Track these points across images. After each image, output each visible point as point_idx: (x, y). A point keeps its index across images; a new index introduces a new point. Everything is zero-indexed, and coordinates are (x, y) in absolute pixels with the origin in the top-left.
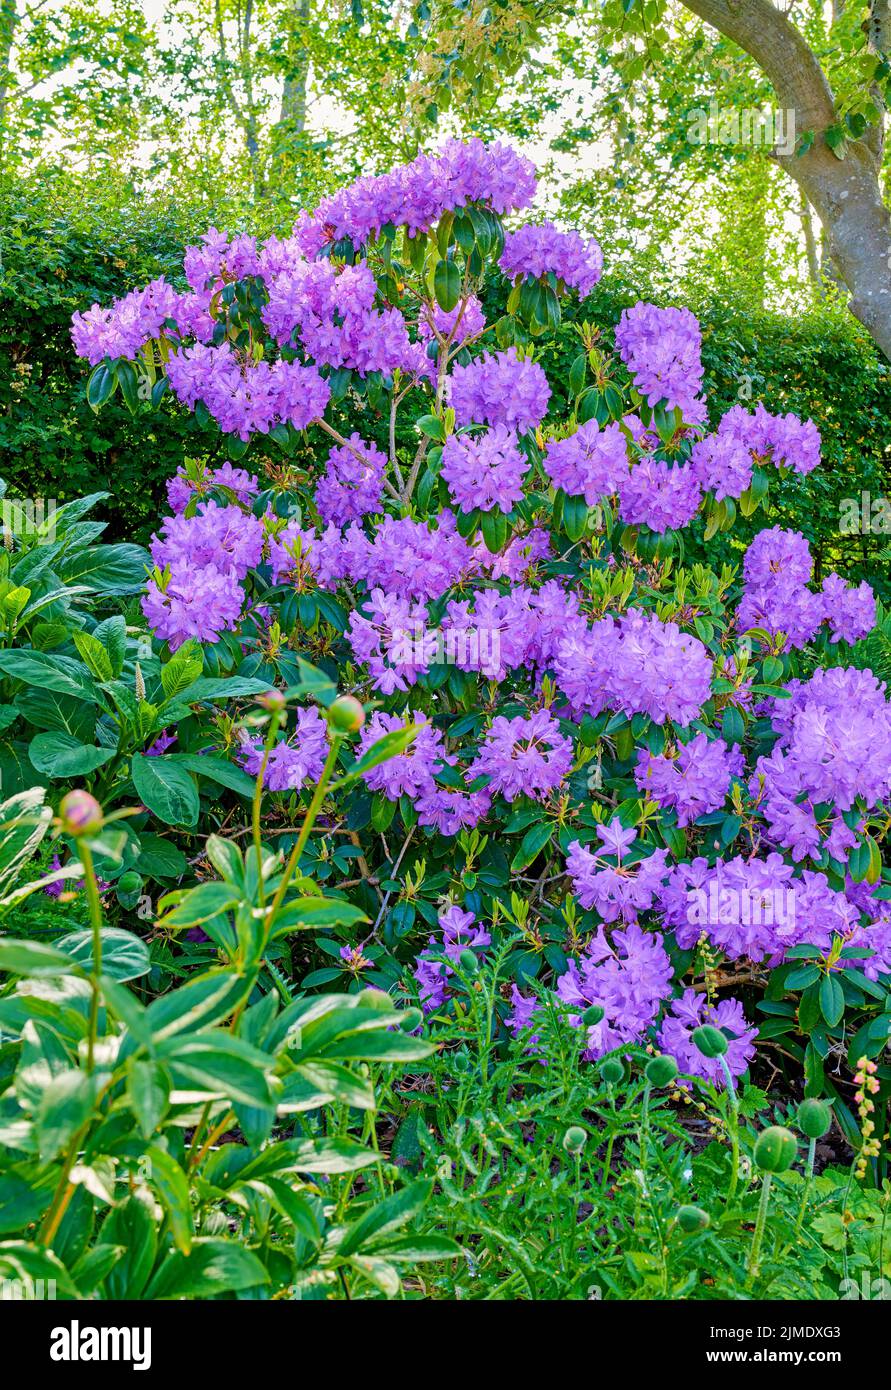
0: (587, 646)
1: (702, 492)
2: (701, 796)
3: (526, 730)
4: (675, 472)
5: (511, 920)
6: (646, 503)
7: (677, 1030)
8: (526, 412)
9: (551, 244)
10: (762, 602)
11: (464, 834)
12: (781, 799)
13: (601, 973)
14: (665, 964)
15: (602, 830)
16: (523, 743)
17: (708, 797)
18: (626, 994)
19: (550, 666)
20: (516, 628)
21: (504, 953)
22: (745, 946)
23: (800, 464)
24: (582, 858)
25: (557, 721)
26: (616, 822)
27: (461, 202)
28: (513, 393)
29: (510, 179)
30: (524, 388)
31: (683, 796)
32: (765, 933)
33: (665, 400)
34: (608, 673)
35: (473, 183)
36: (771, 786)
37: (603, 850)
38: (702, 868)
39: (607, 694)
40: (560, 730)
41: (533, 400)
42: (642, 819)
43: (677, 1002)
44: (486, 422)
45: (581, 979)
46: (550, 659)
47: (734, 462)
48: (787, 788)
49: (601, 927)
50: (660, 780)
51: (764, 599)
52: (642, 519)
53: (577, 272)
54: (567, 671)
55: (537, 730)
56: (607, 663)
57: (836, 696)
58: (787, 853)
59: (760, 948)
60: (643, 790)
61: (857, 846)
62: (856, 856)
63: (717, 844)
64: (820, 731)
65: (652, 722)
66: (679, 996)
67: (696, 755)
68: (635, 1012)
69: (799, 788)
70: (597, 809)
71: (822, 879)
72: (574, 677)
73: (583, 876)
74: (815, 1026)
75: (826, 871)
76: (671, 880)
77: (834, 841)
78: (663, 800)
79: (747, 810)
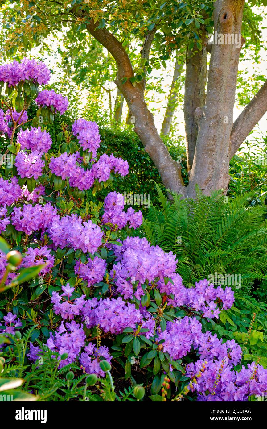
0: (60, 225)
1: (95, 179)
2: (96, 277)
3: (39, 252)
4: (88, 172)
5: (31, 318)
6: (78, 181)
7: (87, 357)
8: (44, 147)
9: (53, 96)
10: (110, 214)
12: (121, 279)
13: (62, 338)
14: (83, 335)
15: (64, 288)
16: (37, 258)
17: (98, 278)
18: (71, 345)
19: (47, 231)
20: (37, 218)
21: (30, 332)
22: (110, 329)
23: (123, 173)
24: (56, 297)
25: (50, 250)
26: (68, 286)
27: (27, 78)
28: (40, 141)
29: (44, 74)
30: (44, 140)
31: (90, 277)
32: (117, 324)
33: (88, 149)
34: (68, 235)
35: (31, 73)
36: (118, 275)
37: (63, 294)
38: (95, 301)
39: (68, 242)
40: (51, 253)
41: (47, 144)
42: (76, 284)
43: (86, 347)
44: (30, 149)
45: (55, 340)
46: (47, 228)
47: (105, 171)
48: (123, 275)
49: (63, 322)
50: (83, 271)
51: (111, 213)
52: (76, 185)
53: (60, 106)
54: (54, 233)
55: (43, 253)
56: (68, 231)
57: (136, 246)
58: (123, 297)
59: (115, 329)
60: (77, 274)
61: (144, 295)
62: (143, 298)
63: (100, 293)
64: (136, 258)
65: (82, 252)
66: (87, 345)
67: (94, 263)
68: (73, 352)
69: (127, 275)
70: (62, 280)
71: (134, 306)
72: (56, 235)
73: (57, 303)
74: (130, 354)
75: (135, 303)
76: (86, 305)
77: (137, 293)
78: (84, 278)
79: (110, 282)
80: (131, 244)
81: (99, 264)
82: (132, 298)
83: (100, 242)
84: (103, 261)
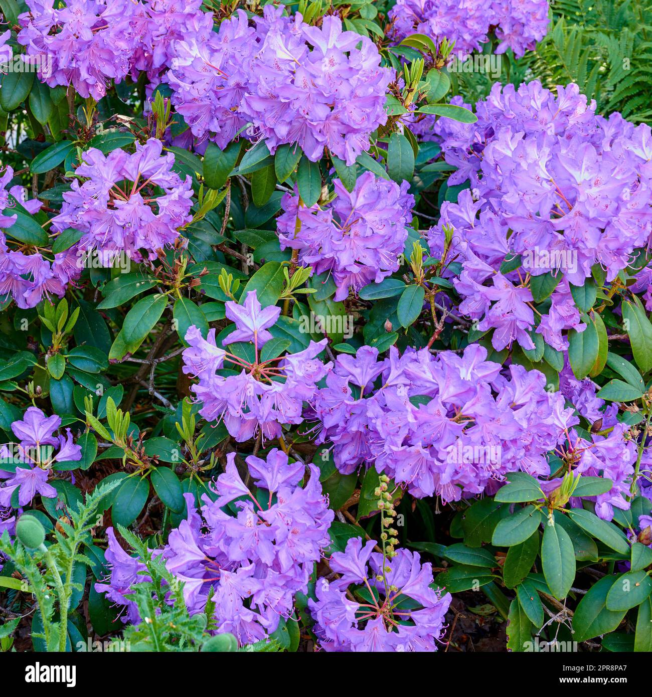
0: (213, 51)
2: (369, 261)
3: (130, 166)
5: (106, 436)
11: (48, 308)
12: (475, 263)
14: (321, 508)
15: (233, 309)
16: (123, 188)
17: (379, 261)
18: (267, 559)
19: (164, 79)
20: (118, 28)
22: (438, 484)
25: (171, 157)
26: (252, 301)
31: (344, 260)
32: (468, 467)
34: (241, 88)
36: (464, 244)
37: (233, 337)
38: (370, 360)
39: (240, 119)
40: (174, 168)
42: (287, 292)
43: (337, 556)
45: (204, 531)
46: (164, 69)
48: (484, 246)
49: (232, 452)
50: (313, 236)
54: (185, 86)
55: (144, 167)
56: (241, 74)
57: (535, 118)
58: (487, 338)
59: (460, 485)
60: (289, 250)
61: (580, 329)
62: (579, 342)
63: (388, 324)
64: (543, 173)
65: (305, 158)
66: (342, 548)
67: (360, 202)
68: (281, 583)
69: (503, 247)
70: (226, 278)
71: (538, 377)
72: (195, 94)
73: (205, 376)
74: (525, 580)
75: (543, 365)
76: (328, 381)
77: (553, 323)
78: (317, 265)
79: (428, 276)
80: (512, 114)
81: (380, 206)
82: (527, 343)
83: (379, 109)
84: (398, 191)
